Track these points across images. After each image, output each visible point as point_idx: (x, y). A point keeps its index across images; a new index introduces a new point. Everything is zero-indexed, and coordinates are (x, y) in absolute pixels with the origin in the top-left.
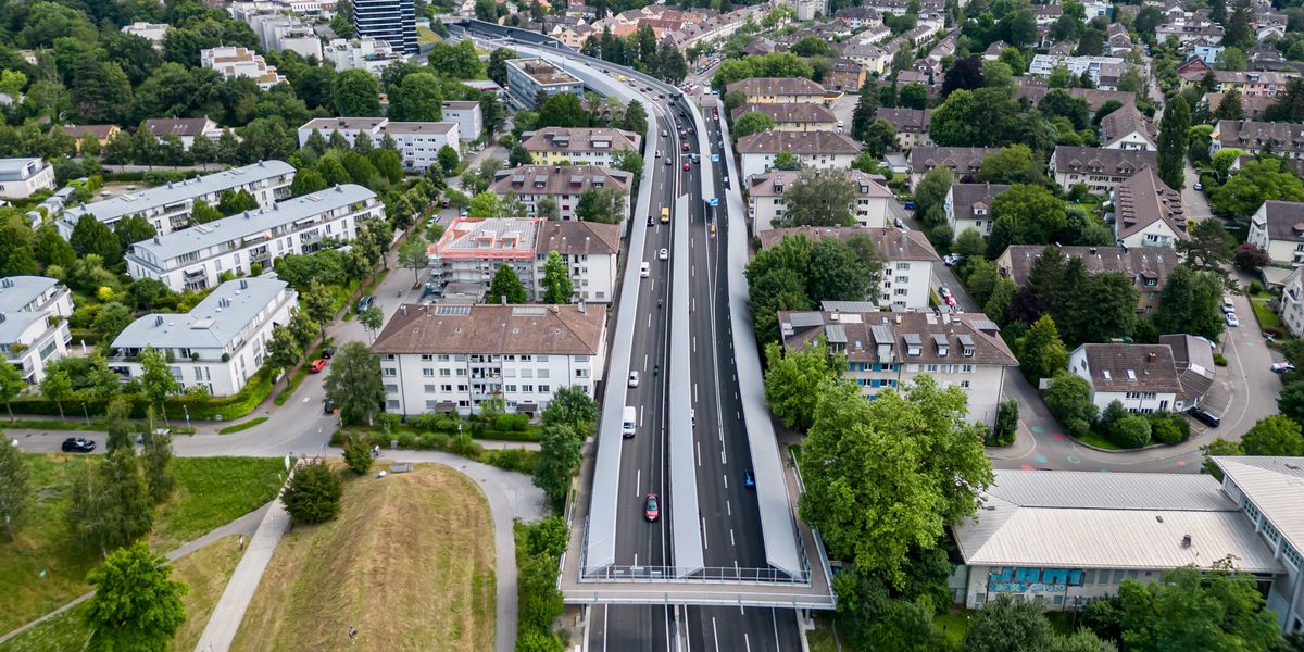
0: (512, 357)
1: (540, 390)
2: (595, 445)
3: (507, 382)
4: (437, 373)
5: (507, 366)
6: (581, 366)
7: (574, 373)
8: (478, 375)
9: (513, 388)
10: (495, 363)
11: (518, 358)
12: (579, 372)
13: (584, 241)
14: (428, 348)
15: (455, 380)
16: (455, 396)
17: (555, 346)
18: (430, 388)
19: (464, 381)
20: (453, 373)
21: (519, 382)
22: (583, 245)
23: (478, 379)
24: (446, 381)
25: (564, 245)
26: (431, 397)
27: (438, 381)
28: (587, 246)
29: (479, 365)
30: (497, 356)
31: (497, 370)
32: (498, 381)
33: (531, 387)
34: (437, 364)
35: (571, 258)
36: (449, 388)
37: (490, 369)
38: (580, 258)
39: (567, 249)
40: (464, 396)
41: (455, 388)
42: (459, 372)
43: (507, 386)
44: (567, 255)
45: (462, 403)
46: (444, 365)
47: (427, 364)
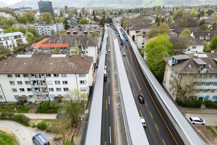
0: (50, 75)
1: (64, 90)
2: (88, 115)
3: (49, 87)
4: (16, 83)
5: (48, 79)
6: (82, 79)
7: (79, 83)
8: (36, 84)
9: (52, 90)
10: (42, 78)
11: (52, 75)
12: (81, 82)
13: (86, 42)
14: (9, 71)
15: (25, 87)
16: (27, 93)
17: (69, 70)
18: (15, 90)
19: (29, 86)
20: (24, 83)
21: (55, 86)
22: (86, 43)
23: (36, 86)
24: (21, 87)
25: (79, 43)
26: (16, 94)
27: (18, 87)
28: (87, 44)
29: (35, 79)
30: (43, 75)
31: (44, 82)
32: (45, 86)
33: (60, 89)
34: (16, 79)
35: (82, 48)
36: (23, 90)
37: (41, 81)
38: (85, 48)
39: (81, 44)
40: (31, 93)
41: (26, 90)
42: (27, 82)
43: (49, 89)
44: (81, 47)
45: (30, 96)
46: (18, 79)
47: (11, 79)
